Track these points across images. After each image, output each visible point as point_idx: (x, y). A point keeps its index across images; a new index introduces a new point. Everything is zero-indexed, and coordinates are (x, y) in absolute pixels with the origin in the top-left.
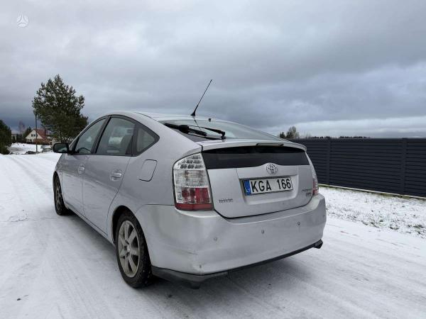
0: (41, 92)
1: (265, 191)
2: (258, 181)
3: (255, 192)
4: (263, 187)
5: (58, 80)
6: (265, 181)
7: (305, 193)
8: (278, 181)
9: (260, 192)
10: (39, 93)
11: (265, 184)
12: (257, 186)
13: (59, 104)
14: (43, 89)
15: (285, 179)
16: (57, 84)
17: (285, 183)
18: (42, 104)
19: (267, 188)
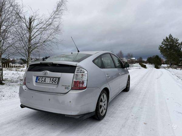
0: (163, 43)
1: (43, 82)
2: (41, 78)
3: (39, 82)
4: (43, 80)
5: (170, 36)
6: (44, 78)
7: (65, 87)
8: (50, 79)
9: (40, 82)
10: (162, 43)
11: (44, 79)
12: (40, 80)
13: (170, 47)
14: (164, 41)
15: (55, 79)
16: (170, 38)
17: (54, 80)
18: (163, 48)
19: (44, 81)
